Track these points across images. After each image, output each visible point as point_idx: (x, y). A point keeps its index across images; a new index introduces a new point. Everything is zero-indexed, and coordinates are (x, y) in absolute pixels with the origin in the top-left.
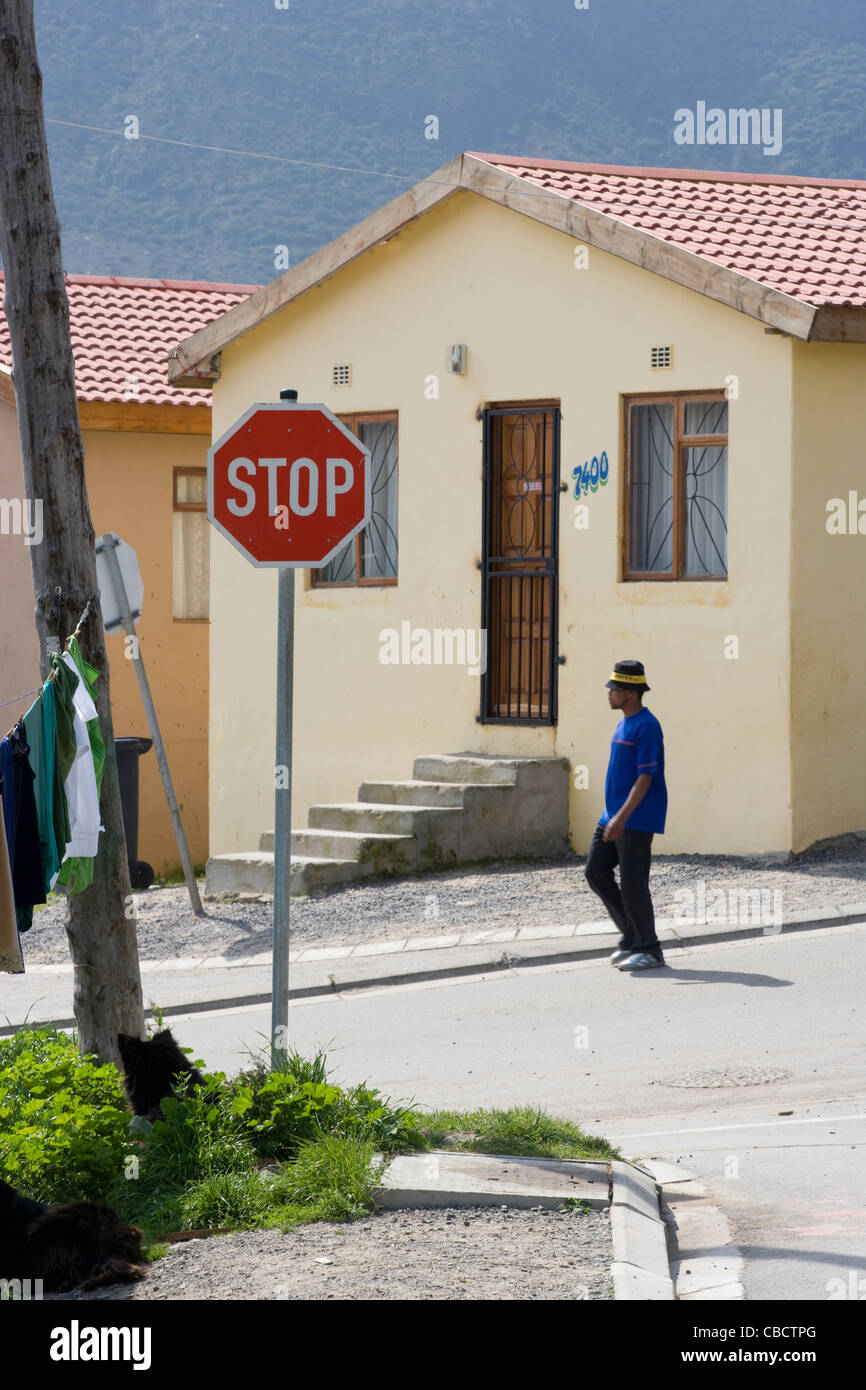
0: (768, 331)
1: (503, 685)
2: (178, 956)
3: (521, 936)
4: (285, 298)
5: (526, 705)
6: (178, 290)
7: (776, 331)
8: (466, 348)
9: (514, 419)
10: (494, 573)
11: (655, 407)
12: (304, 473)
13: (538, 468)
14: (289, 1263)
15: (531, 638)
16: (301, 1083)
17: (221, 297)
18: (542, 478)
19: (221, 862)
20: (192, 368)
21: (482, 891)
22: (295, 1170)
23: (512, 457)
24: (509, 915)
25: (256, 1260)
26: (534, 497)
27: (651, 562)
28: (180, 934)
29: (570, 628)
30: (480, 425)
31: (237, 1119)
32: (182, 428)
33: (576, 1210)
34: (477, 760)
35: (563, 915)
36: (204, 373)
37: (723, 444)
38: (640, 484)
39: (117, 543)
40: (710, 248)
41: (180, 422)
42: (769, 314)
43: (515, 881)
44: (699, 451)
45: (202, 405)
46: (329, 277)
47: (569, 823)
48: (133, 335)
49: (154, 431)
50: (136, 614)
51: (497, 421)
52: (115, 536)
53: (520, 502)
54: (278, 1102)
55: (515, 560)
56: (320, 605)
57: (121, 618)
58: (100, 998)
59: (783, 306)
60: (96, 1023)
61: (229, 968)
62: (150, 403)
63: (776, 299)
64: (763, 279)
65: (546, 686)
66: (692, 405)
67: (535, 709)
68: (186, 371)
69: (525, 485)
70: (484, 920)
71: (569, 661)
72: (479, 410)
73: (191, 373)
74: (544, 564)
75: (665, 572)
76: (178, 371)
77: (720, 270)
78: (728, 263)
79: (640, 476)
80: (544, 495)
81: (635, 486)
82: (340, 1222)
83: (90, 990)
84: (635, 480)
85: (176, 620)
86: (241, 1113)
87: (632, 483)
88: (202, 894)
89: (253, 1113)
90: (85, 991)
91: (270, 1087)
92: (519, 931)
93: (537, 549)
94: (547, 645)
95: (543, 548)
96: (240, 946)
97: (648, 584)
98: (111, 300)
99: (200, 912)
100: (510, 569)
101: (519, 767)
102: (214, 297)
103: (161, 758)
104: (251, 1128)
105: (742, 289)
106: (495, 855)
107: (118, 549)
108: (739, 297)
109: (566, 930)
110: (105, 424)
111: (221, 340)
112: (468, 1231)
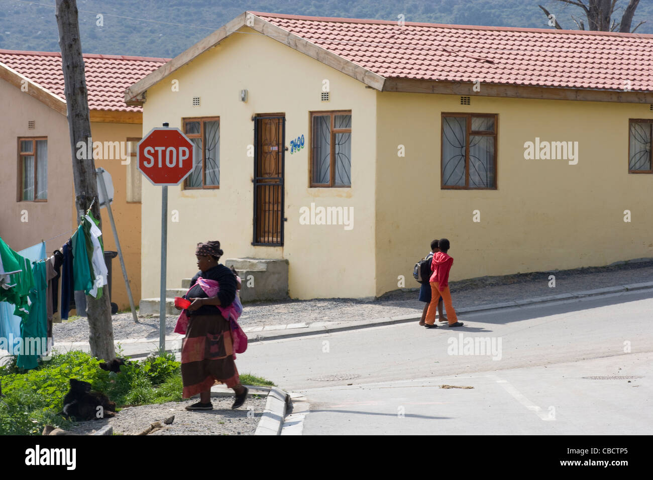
0: (366, 87)
1: (262, 230)
2: (128, 338)
3: (265, 329)
4: (173, 69)
5: (271, 238)
6: (129, 60)
7: (370, 87)
8: (247, 91)
9: (267, 121)
10: (258, 184)
11: (323, 117)
12: (171, 152)
13: (276, 141)
14: (161, 411)
15: (273, 210)
16: (168, 360)
17: (147, 63)
18: (278, 145)
19: (146, 301)
20: (134, 97)
21: (251, 313)
22: (164, 385)
23: (266, 136)
24: (261, 321)
25: (150, 410)
26: (275, 153)
27: (321, 180)
28: (128, 330)
29: (289, 206)
30: (253, 122)
31: (146, 373)
32: (130, 121)
33: (256, 398)
34: (251, 260)
35: (282, 321)
36: (139, 100)
37: (349, 132)
38: (317, 148)
39: (103, 171)
40: (345, 52)
41: (130, 118)
42: (367, 80)
43: (265, 309)
44: (341, 135)
45: (139, 112)
46: (191, 61)
47: (288, 286)
48: (109, 80)
49: (118, 122)
50: (111, 200)
51: (260, 121)
52: (102, 169)
53: (269, 155)
54: (159, 367)
55: (267, 179)
56: (187, 197)
57: (105, 202)
58: (99, 338)
59: (373, 78)
60: (97, 346)
61: (148, 342)
62: (117, 110)
63: (369, 74)
64: (365, 66)
65: (279, 230)
66: (338, 116)
67: (275, 239)
68: (132, 98)
69: (271, 148)
70: (251, 323)
71: (288, 220)
72: (252, 117)
73: (134, 100)
74: (278, 180)
75: (327, 184)
76: (128, 99)
77: (348, 62)
78: (352, 59)
79: (317, 145)
80: (279, 152)
81: (315, 149)
82: (178, 402)
83: (95, 335)
84: (315, 146)
85: (128, 203)
86: (147, 371)
87: (314, 148)
88: (138, 315)
89: (151, 371)
90: (93, 335)
91: (157, 362)
92: (264, 327)
93: (276, 174)
94: (280, 213)
95: (278, 173)
96: (153, 334)
97: (320, 189)
98: (100, 65)
99: (137, 322)
100: (265, 182)
101: (268, 263)
102: (144, 63)
103: (121, 259)
104: (150, 375)
105: (356, 70)
106: (258, 299)
107: (103, 173)
108: (355, 73)
109: (283, 327)
110: (98, 120)
111: (146, 86)
112: (220, 403)
